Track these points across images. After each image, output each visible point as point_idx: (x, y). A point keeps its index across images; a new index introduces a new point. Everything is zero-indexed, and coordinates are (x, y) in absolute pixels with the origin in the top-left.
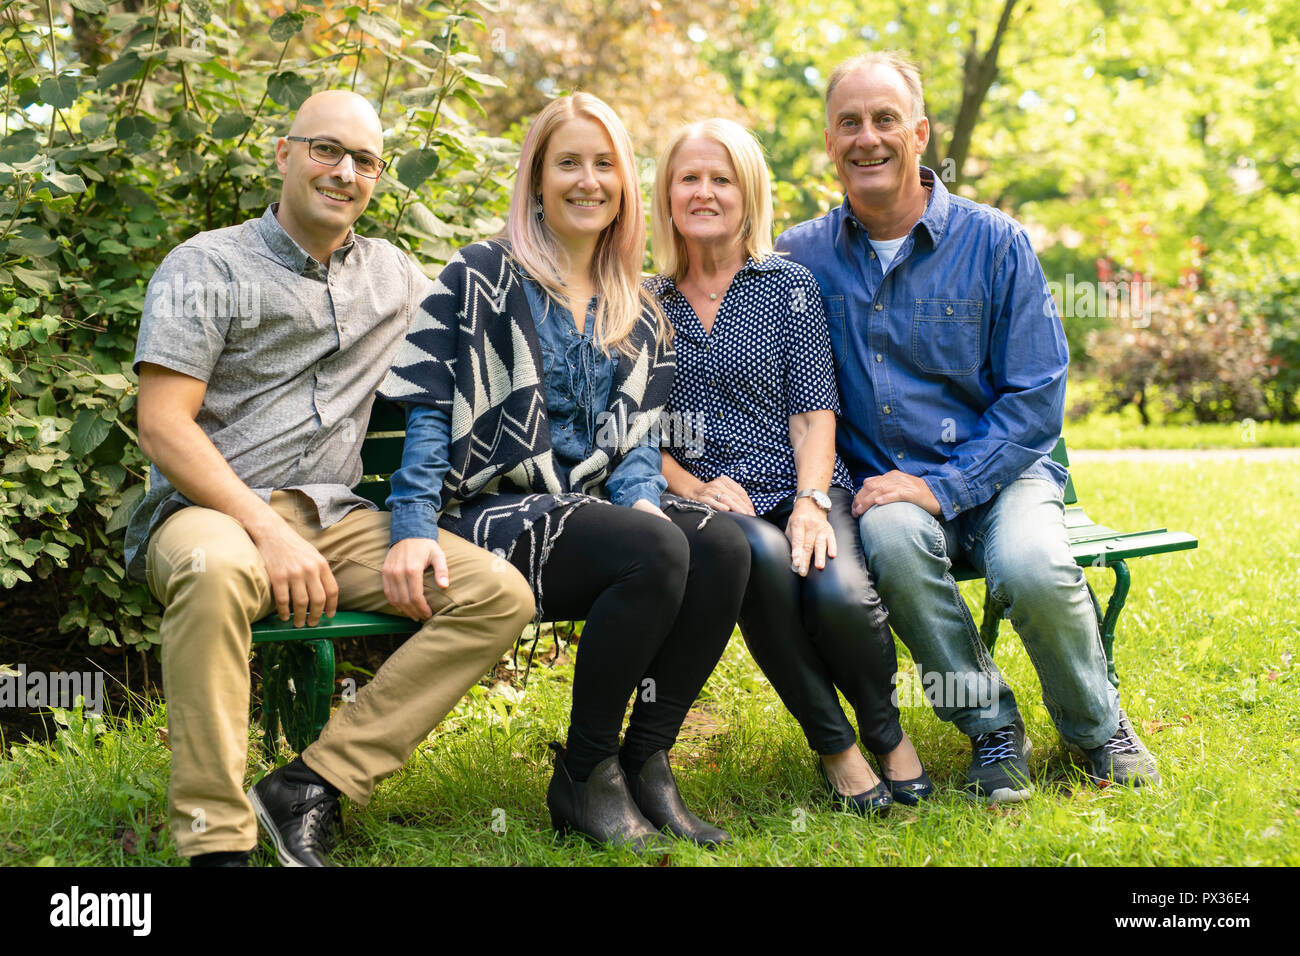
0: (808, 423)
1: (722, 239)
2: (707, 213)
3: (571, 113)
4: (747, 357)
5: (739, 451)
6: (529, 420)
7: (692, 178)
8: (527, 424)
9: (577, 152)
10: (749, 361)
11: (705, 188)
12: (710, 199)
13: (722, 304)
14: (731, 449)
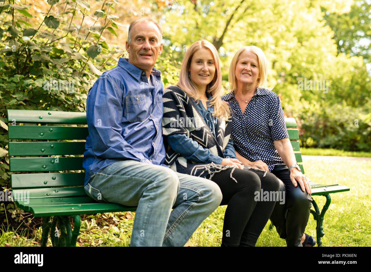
0: (282, 142)
1: (251, 84)
2: (248, 75)
3: (201, 47)
4: (255, 124)
5: (256, 152)
6: (203, 138)
7: (245, 63)
8: (203, 139)
9: (202, 59)
10: (256, 125)
11: (248, 67)
12: (250, 71)
13: (248, 106)
14: (253, 152)
